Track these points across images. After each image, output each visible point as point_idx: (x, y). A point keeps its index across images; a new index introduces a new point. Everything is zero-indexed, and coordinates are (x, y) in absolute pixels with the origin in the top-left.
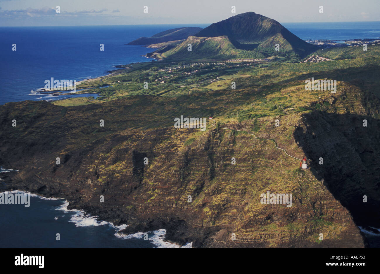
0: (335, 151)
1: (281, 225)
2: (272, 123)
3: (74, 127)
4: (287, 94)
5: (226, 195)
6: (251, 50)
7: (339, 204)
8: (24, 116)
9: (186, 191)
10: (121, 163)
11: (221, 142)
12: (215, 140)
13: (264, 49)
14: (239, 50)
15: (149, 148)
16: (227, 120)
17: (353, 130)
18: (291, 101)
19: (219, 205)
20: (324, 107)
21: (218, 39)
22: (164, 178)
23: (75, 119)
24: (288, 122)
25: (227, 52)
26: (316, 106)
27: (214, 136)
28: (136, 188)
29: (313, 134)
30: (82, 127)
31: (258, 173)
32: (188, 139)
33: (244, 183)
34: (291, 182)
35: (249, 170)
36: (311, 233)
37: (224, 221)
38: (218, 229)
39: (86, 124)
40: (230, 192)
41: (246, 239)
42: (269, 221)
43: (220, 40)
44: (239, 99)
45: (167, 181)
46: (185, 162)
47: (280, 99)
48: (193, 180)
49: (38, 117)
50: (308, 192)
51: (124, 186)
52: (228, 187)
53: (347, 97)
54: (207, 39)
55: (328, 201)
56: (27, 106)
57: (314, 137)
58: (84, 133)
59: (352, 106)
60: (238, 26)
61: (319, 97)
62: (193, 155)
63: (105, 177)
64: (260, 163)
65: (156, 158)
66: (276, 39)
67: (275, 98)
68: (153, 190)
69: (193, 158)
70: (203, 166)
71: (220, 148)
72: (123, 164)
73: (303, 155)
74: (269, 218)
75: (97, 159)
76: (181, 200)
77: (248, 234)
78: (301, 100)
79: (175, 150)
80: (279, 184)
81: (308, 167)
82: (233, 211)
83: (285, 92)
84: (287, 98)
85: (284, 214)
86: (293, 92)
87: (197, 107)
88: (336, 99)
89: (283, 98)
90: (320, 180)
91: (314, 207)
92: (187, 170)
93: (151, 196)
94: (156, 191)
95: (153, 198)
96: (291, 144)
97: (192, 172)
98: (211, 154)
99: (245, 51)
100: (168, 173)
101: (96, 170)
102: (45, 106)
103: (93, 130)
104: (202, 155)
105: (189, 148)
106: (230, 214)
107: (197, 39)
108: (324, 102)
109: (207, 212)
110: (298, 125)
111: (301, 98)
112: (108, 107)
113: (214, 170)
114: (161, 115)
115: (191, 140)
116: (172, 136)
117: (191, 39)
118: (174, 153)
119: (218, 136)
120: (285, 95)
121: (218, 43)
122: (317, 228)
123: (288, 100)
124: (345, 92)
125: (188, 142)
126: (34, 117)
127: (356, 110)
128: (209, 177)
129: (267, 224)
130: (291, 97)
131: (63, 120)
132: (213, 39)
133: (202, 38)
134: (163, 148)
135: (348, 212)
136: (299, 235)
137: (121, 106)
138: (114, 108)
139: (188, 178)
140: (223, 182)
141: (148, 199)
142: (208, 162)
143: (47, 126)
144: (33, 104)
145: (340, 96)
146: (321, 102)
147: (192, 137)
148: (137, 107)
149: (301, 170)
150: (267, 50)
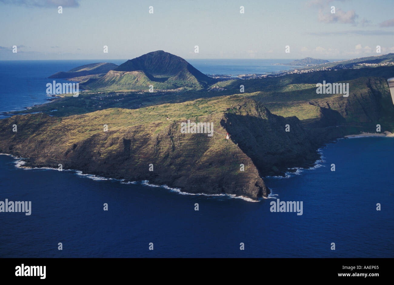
0: (242, 134)
1: (216, 167)
2: (207, 118)
3: (72, 129)
4: (212, 104)
5: (183, 158)
6: (163, 82)
7: (246, 155)
8: (30, 124)
9: (159, 158)
10: (115, 146)
11: (177, 131)
12: (173, 130)
13: (174, 81)
14: (154, 82)
15: (132, 136)
16: (179, 119)
17: (251, 124)
18: (215, 108)
19: (180, 163)
20: (234, 111)
21: (135, 73)
22: (145, 152)
23: (70, 124)
24: (216, 117)
25: (144, 83)
26: (230, 111)
27: (173, 127)
28: (126, 159)
29: (230, 123)
30: (77, 129)
31: (201, 145)
32: (156, 130)
33: (193, 151)
34: (221, 145)
35: (196, 144)
36: (232, 171)
37: (183, 172)
38: (180, 176)
39: (80, 127)
40: (185, 156)
41: (199, 176)
42: (210, 166)
43: (137, 74)
44: (182, 108)
45: (147, 154)
46: (157, 142)
47: (208, 107)
48: (163, 152)
49: (41, 124)
50: (230, 150)
51: (119, 158)
52: (184, 154)
53: (247, 105)
54: (126, 73)
55: (240, 154)
56: (31, 118)
57: (231, 125)
58: (80, 132)
59: (250, 111)
60: (150, 62)
61: (231, 106)
62: (161, 138)
63: (106, 154)
64: (201, 140)
65: (137, 142)
66: (183, 73)
67: (205, 107)
68: (139, 159)
69: (162, 140)
70: (168, 144)
71: (177, 134)
72: (117, 146)
73: (226, 132)
74: (210, 164)
75: (98, 145)
76: (156, 163)
77: (199, 173)
78: (221, 107)
79: (149, 136)
80: (215, 147)
81: (229, 138)
82: (188, 166)
83: (210, 103)
84: (211, 107)
85: (218, 162)
86: (215, 103)
87: (155, 114)
88: (241, 107)
89: (210, 107)
90: (236, 144)
91: (233, 157)
92: (158, 146)
93: (137, 163)
94: (140, 159)
95: (139, 163)
96: (219, 128)
97: (161, 148)
98: (172, 137)
99: (159, 83)
100: (147, 149)
101: (99, 151)
102: (45, 117)
103: (86, 130)
104: (167, 138)
105: (159, 135)
106: (186, 168)
107: (117, 73)
108: (234, 108)
109: (173, 168)
110: (222, 118)
111: (220, 106)
112: (93, 116)
113: (174, 146)
114: (132, 119)
115: (159, 130)
116: (146, 129)
117: (112, 73)
118: (148, 138)
119: (175, 128)
120: (211, 105)
121: (136, 76)
122: (235, 168)
123: (213, 108)
124: (246, 102)
125: (156, 132)
126: (38, 124)
127: (252, 113)
128: (172, 150)
129: (210, 167)
130: (214, 106)
131: (61, 125)
132: (131, 73)
133: (121, 72)
134: (141, 136)
135: (250, 159)
136: (226, 172)
137: (102, 115)
138: (98, 116)
139: (159, 151)
140: (181, 152)
141: (135, 164)
142: (170, 141)
143: (50, 130)
144: (36, 116)
145: (244, 105)
146: (233, 108)
147: (159, 129)
148: (113, 116)
149: (226, 140)
150: (176, 82)
